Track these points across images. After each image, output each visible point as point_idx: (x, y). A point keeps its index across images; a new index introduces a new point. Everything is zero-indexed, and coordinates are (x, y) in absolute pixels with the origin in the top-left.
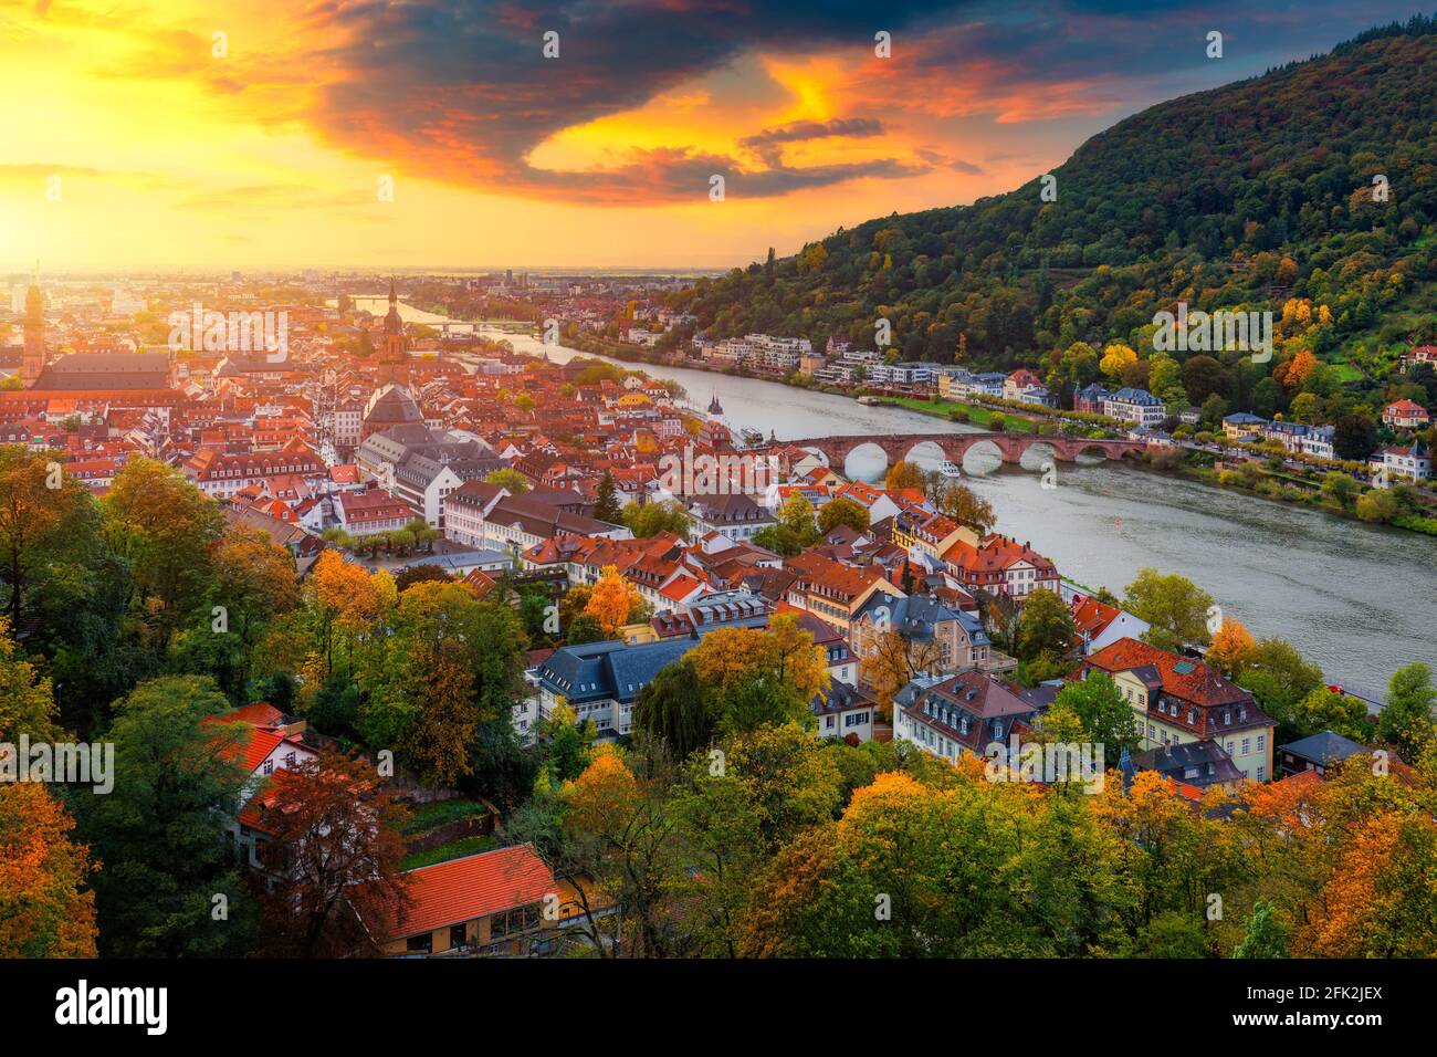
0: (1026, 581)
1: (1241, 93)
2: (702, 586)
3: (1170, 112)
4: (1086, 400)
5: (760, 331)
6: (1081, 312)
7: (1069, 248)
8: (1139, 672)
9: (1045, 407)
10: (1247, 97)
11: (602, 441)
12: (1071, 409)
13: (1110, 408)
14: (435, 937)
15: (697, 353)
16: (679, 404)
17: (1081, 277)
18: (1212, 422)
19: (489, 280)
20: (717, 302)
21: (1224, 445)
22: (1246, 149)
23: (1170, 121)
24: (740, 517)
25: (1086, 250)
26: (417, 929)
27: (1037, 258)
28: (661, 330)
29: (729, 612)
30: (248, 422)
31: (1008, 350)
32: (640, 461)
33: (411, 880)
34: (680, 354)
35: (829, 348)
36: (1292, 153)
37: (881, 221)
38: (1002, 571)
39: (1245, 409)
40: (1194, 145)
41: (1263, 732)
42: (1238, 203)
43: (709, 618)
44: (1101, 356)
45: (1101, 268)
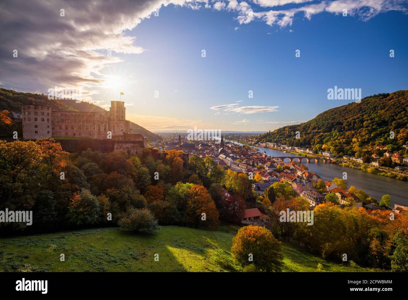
0: (316, 178)
1: (344, 107)
2: (269, 176)
3: (332, 110)
4: (320, 153)
5: (269, 142)
6: (318, 140)
7: (316, 130)
8: (340, 193)
9: (313, 154)
10: (345, 108)
11: (250, 156)
12: (317, 154)
13: (324, 154)
14: (247, 219)
15: (260, 145)
16: (258, 152)
17: (318, 135)
18: (341, 157)
19: (230, 134)
20: (262, 138)
21: (344, 160)
22: (345, 115)
23: (332, 112)
24: (272, 167)
25: (319, 131)
26: (245, 217)
27: (311, 132)
28: (254, 142)
29: (274, 180)
30: (205, 152)
31: (307, 145)
32: (256, 159)
33: (245, 211)
34: (257, 145)
35: (279, 144)
36: (353, 116)
37: (286, 127)
38: (312, 177)
39: (347, 155)
40: (336, 115)
41: (361, 203)
42: (344, 124)
43: (271, 181)
44: (322, 146)
45: (321, 133)
